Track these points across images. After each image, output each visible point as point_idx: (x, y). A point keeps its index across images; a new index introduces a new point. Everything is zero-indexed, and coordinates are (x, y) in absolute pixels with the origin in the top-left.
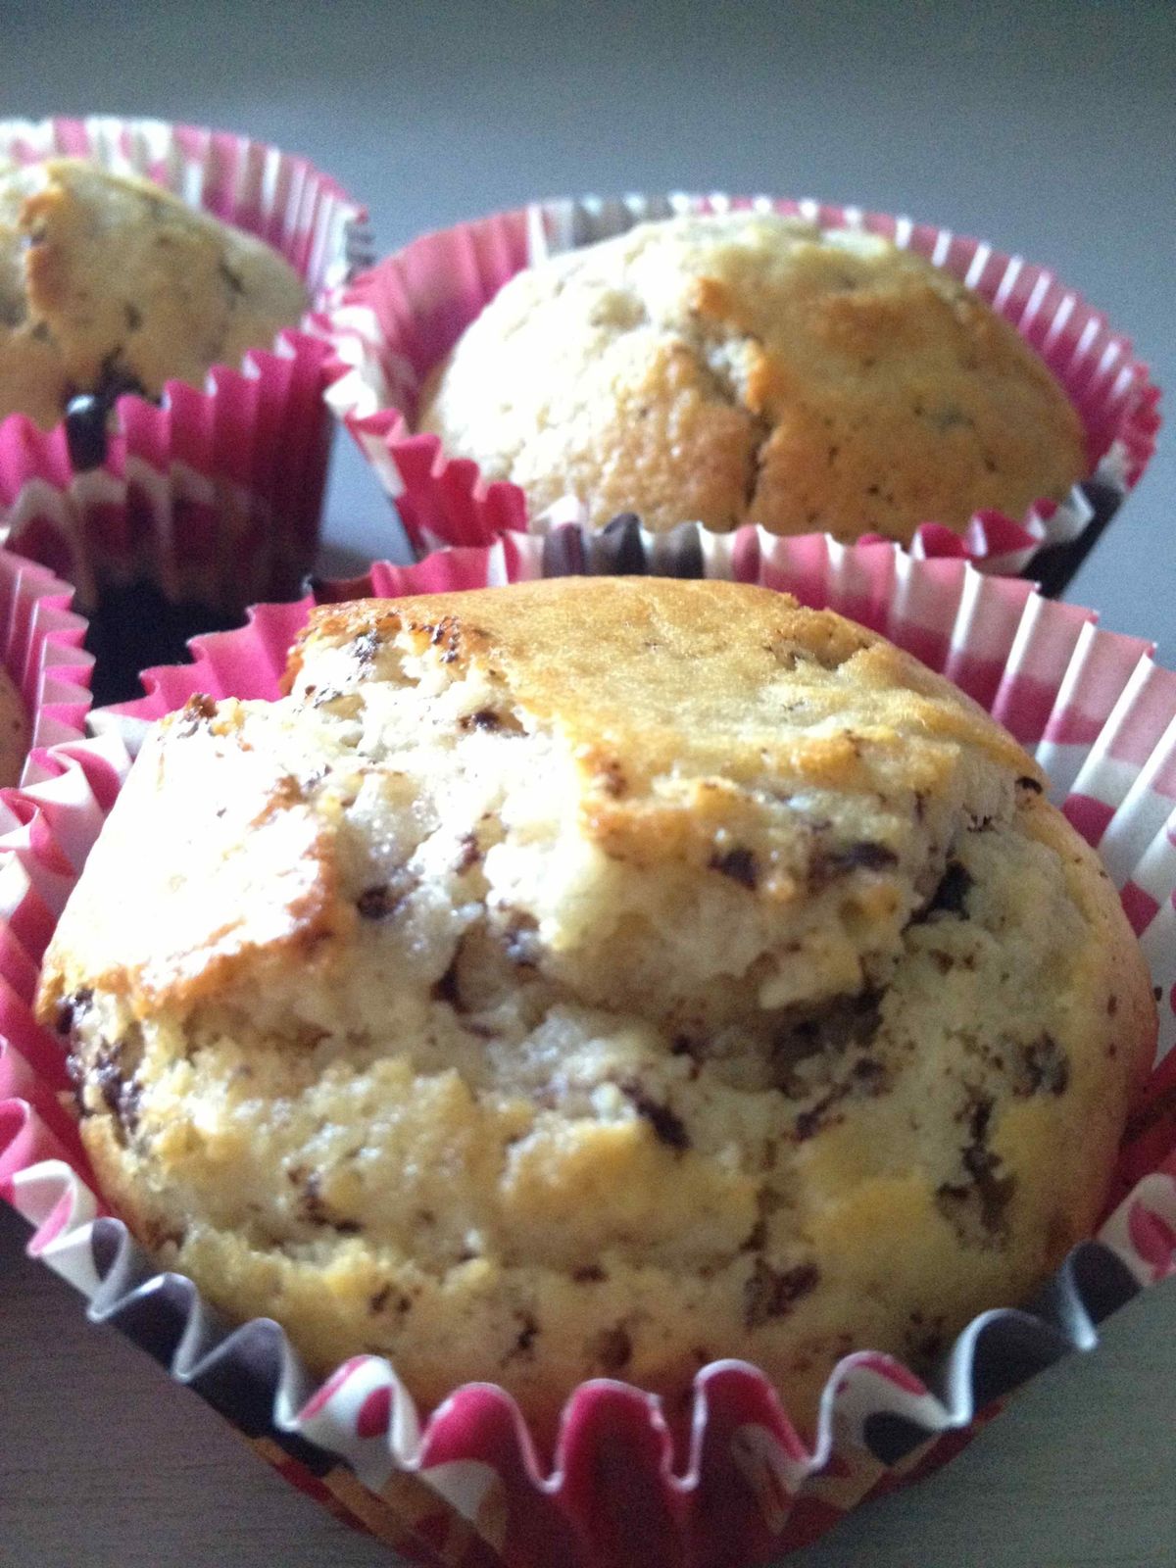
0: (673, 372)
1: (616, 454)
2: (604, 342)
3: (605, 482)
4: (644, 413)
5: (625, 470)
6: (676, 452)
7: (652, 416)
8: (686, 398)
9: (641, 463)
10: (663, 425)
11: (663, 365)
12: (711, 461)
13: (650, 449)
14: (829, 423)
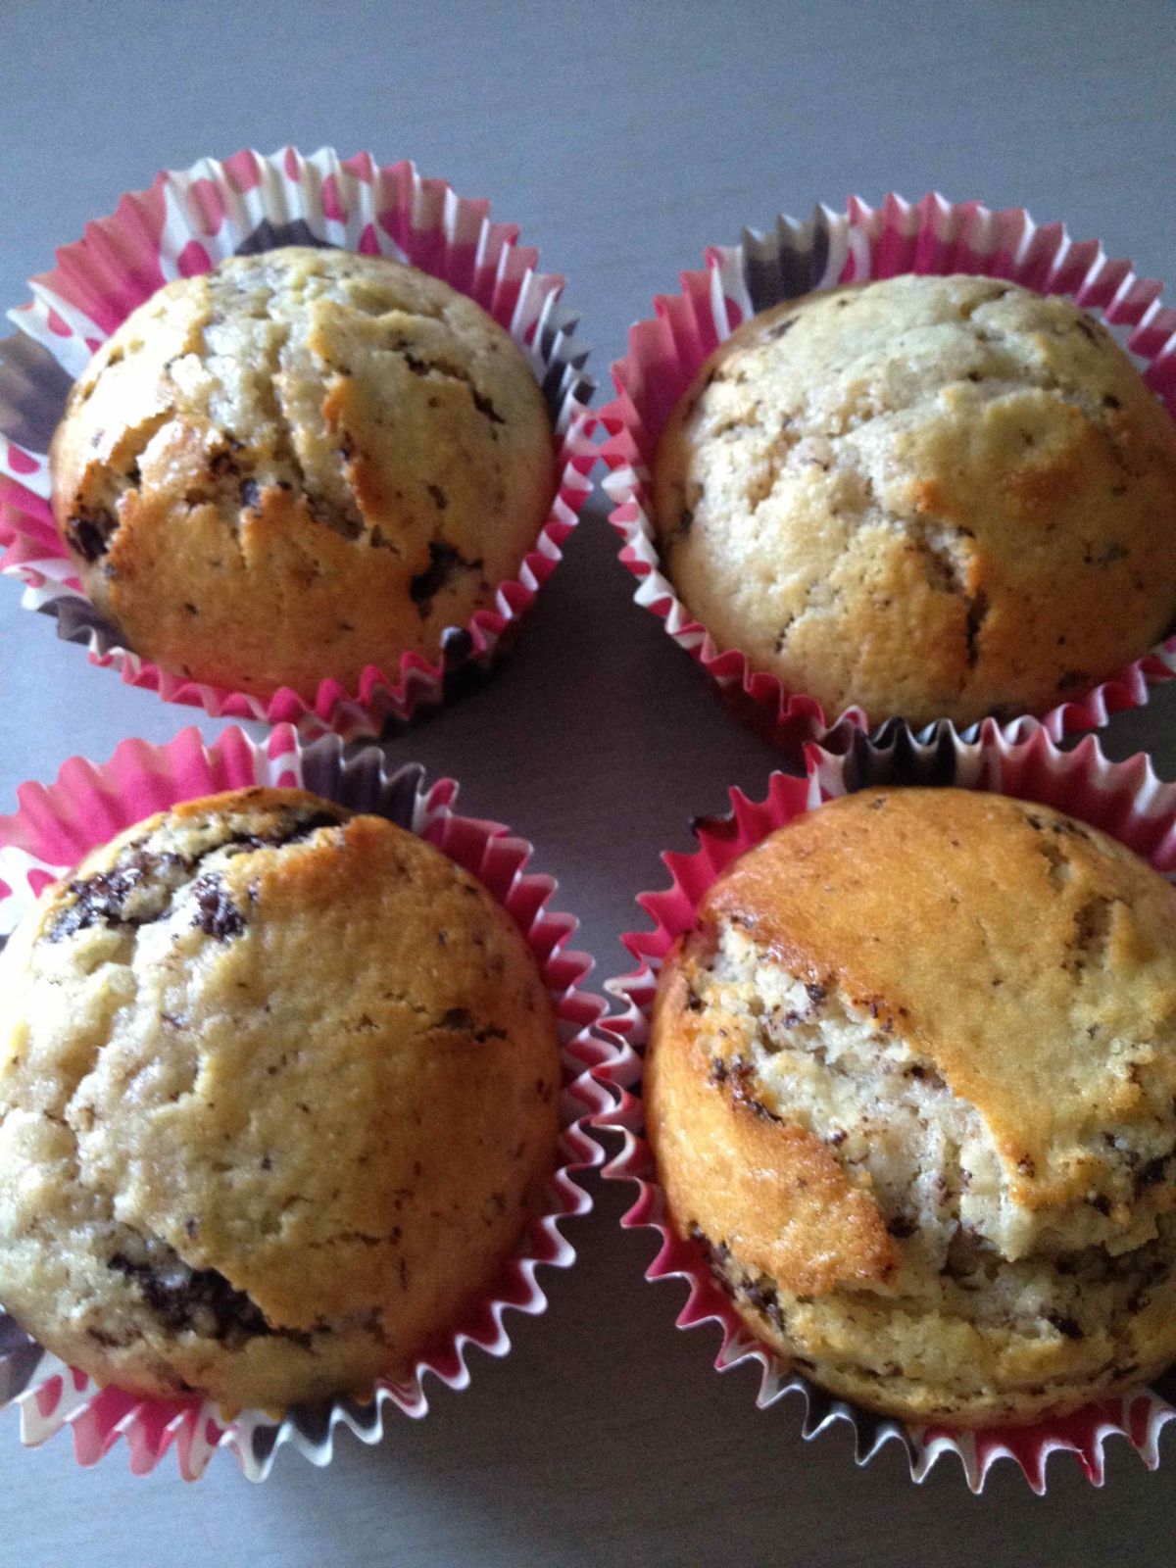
0: (909, 567)
1: (869, 636)
2: (846, 532)
3: (864, 658)
4: (887, 603)
5: (878, 651)
6: (918, 634)
7: (896, 606)
8: (921, 591)
9: (891, 645)
10: (905, 613)
11: (900, 561)
12: (944, 645)
13: (896, 634)
14: (1027, 599)
